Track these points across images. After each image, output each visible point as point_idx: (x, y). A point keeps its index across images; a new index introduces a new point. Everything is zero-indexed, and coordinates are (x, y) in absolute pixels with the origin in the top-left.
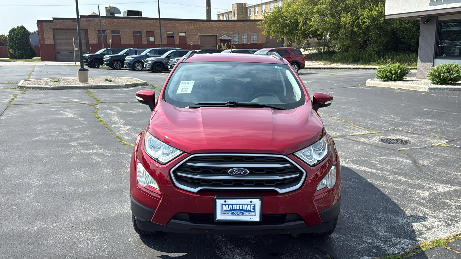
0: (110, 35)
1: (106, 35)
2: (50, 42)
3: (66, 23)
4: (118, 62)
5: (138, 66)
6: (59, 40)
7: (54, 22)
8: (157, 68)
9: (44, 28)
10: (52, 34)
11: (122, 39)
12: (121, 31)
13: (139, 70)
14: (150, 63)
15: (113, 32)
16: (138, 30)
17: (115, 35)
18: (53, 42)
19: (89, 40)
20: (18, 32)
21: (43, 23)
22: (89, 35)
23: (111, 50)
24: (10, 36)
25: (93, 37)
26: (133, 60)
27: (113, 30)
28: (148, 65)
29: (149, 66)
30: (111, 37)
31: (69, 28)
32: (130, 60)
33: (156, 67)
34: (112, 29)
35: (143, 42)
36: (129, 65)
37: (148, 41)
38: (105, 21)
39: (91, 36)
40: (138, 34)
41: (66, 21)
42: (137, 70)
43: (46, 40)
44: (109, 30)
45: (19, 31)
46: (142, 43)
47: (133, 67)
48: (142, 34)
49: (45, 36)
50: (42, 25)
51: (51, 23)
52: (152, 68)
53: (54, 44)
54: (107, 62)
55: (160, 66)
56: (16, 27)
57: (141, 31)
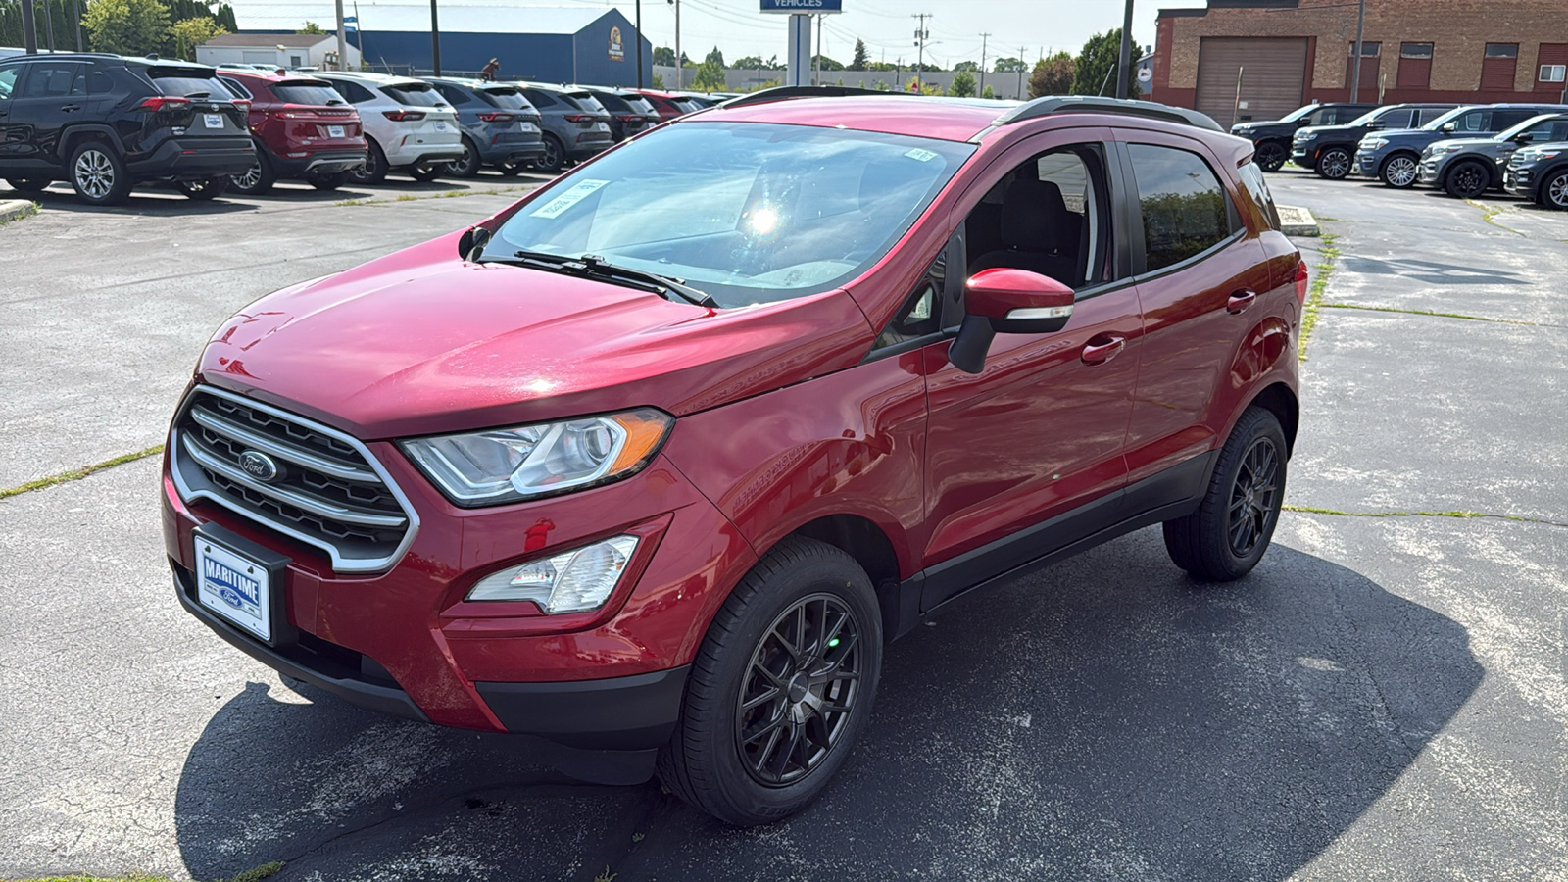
0: (1395, 58)
1: (1379, 58)
2: (1185, 80)
3: (1248, 16)
4: (1340, 154)
5: (1401, 171)
6: (1215, 73)
7: (1209, 14)
8: (1463, 182)
9: (1174, 35)
10: (1197, 55)
11: (1433, 73)
12: (1436, 43)
13: (1400, 184)
14: (1438, 161)
15: (1406, 46)
16: (1507, 40)
17: (1414, 57)
18: (1195, 81)
19: (1315, 74)
20: (1108, 50)
21: (1176, 20)
22: (1317, 60)
23: (1334, 110)
24: (1081, 63)
25: (1329, 65)
26: (1384, 147)
27: (1407, 38)
28: (1431, 168)
29: (1432, 171)
30: (1397, 66)
31: (1254, 35)
32: (1373, 147)
33: (1462, 176)
34: (1402, 38)
35: (1516, 85)
36: (1367, 164)
37: (1540, 80)
38: (1386, 8)
39: (1326, 61)
40: (1505, 56)
41: (1250, 9)
42: (1395, 183)
43: (1174, 73)
44: (1393, 38)
45: (1110, 47)
46: (1513, 87)
47: (1380, 171)
48: (1519, 54)
49: (1174, 59)
50: (1171, 25)
51: (1201, 18)
52: (1442, 180)
53: (1197, 90)
54: (1300, 150)
55: (1478, 172)
56: (1104, 34)
57: (1518, 44)
